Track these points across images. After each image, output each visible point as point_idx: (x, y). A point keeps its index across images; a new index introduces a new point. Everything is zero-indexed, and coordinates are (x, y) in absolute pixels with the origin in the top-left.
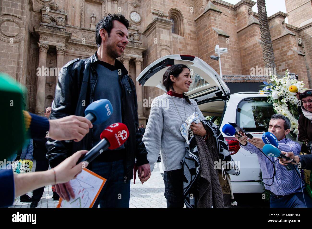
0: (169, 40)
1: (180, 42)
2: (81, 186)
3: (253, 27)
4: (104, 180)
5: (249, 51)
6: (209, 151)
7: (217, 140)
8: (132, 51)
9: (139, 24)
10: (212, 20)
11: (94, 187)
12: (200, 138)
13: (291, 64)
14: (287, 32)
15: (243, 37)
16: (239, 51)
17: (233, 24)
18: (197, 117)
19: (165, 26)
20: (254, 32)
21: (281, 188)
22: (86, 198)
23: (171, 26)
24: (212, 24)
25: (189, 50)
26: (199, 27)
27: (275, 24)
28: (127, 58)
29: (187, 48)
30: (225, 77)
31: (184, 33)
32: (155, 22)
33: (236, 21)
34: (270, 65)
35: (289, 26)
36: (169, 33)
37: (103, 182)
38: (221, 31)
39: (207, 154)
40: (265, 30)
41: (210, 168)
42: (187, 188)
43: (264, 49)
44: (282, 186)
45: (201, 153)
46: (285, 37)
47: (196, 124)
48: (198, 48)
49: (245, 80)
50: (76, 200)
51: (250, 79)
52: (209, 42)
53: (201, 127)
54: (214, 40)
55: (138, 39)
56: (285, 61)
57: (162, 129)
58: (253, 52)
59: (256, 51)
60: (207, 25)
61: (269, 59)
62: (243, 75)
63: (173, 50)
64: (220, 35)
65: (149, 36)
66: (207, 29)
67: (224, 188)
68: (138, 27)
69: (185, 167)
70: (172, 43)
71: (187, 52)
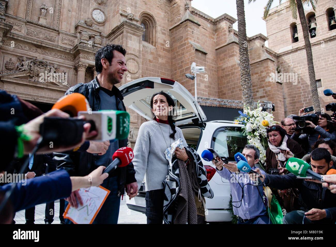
0: (138, 49)
1: (151, 52)
2: (89, 196)
3: (233, 47)
4: (108, 192)
5: (227, 72)
6: (189, 175)
7: (197, 165)
8: (90, 57)
9: (103, 24)
10: (189, 32)
11: (99, 197)
12: (182, 163)
13: (269, 91)
14: (266, 56)
15: (222, 55)
16: (217, 70)
17: (212, 39)
18: (182, 143)
19: (135, 32)
20: (233, 52)
21: (247, 212)
22: (93, 206)
23: (142, 33)
24: (189, 37)
25: (161, 63)
26: (174, 38)
27: (255, 46)
28: (84, 64)
29: (158, 60)
30: (200, 99)
31: (156, 43)
32: (123, 26)
33: (215, 37)
34: (247, 92)
35: (269, 50)
36: (138, 41)
37: (108, 193)
38: (198, 46)
39: (187, 177)
40: (244, 54)
41: (188, 190)
42: (167, 205)
43: (242, 74)
44: (248, 211)
45: (182, 175)
46: (264, 62)
47: (180, 149)
48: (172, 62)
49: (221, 104)
50: (84, 207)
51: (226, 103)
52: (184, 56)
53: (184, 153)
54: (190, 55)
55: (100, 43)
56: (263, 87)
57: (148, 151)
58: (231, 73)
59: (234, 72)
60: (184, 37)
61: (247, 86)
62: (219, 98)
63: (142, 61)
64: (197, 50)
65: (113, 41)
66: (183, 41)
67: (199, 210)
68: (101, 28)
69: (167, 187)
70: (142, 52)
71: (158, 65)
